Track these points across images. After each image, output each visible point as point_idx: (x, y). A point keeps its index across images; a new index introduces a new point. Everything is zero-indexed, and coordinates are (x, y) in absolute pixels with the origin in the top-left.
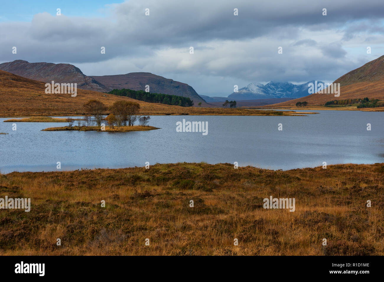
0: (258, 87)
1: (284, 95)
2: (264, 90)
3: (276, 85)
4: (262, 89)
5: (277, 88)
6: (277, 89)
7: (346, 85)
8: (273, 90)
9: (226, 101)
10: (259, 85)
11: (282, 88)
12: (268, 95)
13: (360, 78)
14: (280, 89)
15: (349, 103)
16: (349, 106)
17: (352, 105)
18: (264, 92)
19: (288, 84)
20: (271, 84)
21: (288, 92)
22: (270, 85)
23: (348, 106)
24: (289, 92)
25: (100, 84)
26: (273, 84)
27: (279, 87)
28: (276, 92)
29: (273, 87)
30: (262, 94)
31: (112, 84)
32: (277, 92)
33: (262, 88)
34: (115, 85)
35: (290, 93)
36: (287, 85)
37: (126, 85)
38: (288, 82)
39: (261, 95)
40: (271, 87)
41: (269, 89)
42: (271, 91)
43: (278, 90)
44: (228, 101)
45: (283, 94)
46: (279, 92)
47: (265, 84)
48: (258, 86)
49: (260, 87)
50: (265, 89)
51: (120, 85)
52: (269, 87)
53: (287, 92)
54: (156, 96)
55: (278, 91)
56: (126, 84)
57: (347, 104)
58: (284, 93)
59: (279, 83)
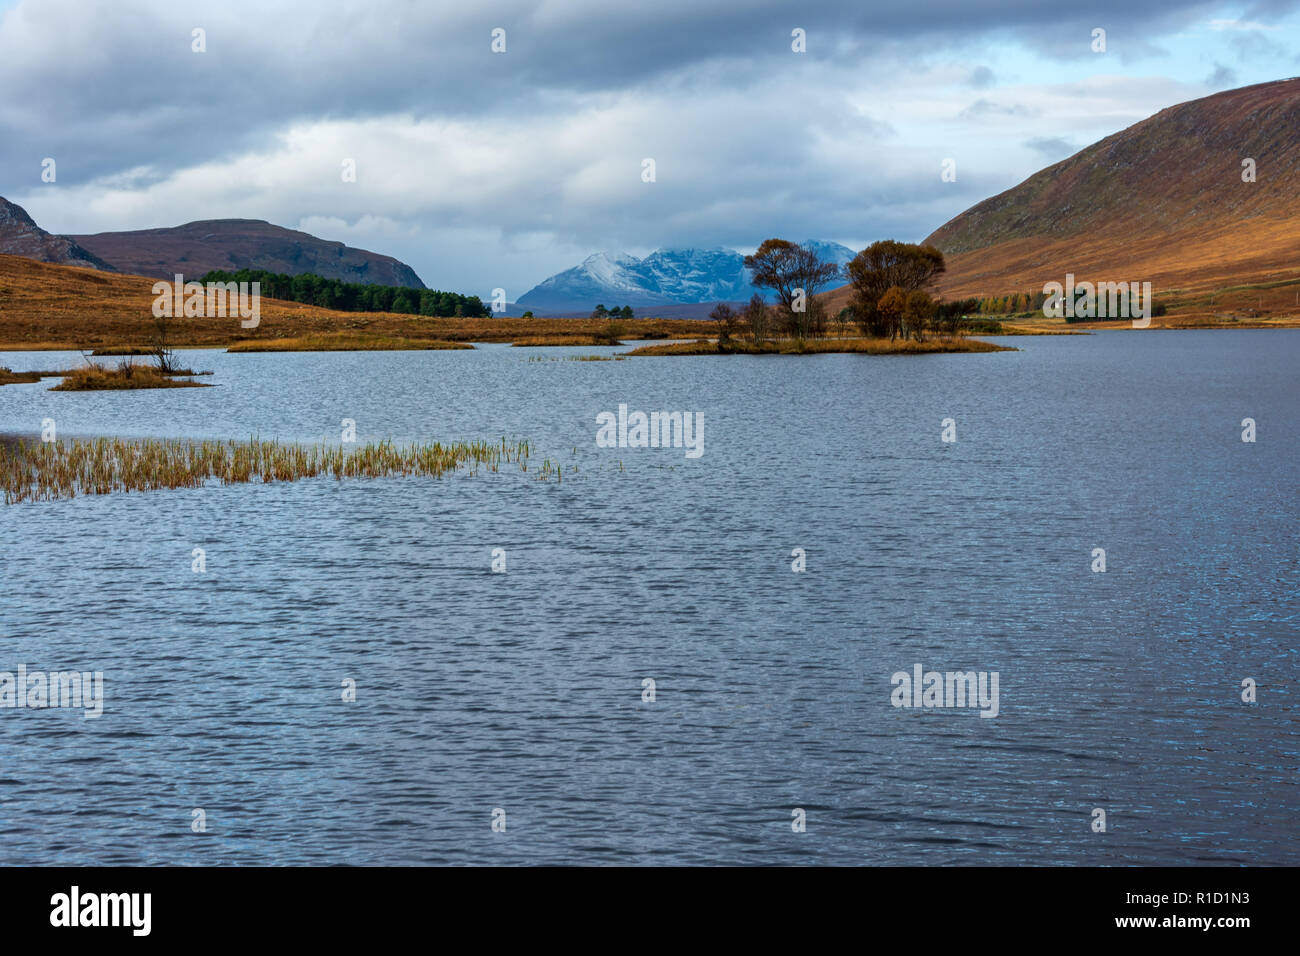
0: (618, 267)
1: (711, 291)
2: (641, 276)
3: (681, 259)
4: (633, 273)
5: (687, 269)
6: (685, 273)
7: (969, 249)
8: (671, 277)
9: (597, 308)
10: (622, 260)
11: (702, 268)
12: (654, 293)
13: (1015, 226)
14: (694, 273)
15: (1021, 308)
16: (1023, 317)
17: (1034, 314)
18: (642, 283)
19: (721, 256)
20: (663, 256)
21: (723, 282)
22: (659, 260)
23: (1020, 317)
24: (727, 283)
25: (100, 260)
26: (672, 256)
27: (692, 264)
28: (680, 284)
29: (672, 265)
30: (634, 289)
31: (134, 262)
32: (685, 283)
33: (633, 268)
34: (148, 263)
35: (731, 285)
36: (719, 256)
37: (184, 263)
38: (721, 248)
39: (631, 292)
40: (665, 266)
41: (657, 273)
42: (666, 279)
43: (687, 276)
44: (602, 306)
45: (708, 290)
46: (694, 284)
47: (642, 254)
48: (619, 263)
49: (629, 268)
50: (643, 273)
51: (162, 263)
52: (658, 266)
53: (719, 284)
54: (366, 293)
55: (690, 279)
56: (184, 259)
57: (1014, 310)
58: (711, 287)
59: (690, 253)
